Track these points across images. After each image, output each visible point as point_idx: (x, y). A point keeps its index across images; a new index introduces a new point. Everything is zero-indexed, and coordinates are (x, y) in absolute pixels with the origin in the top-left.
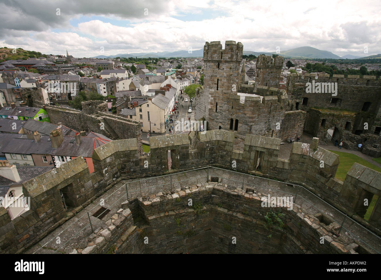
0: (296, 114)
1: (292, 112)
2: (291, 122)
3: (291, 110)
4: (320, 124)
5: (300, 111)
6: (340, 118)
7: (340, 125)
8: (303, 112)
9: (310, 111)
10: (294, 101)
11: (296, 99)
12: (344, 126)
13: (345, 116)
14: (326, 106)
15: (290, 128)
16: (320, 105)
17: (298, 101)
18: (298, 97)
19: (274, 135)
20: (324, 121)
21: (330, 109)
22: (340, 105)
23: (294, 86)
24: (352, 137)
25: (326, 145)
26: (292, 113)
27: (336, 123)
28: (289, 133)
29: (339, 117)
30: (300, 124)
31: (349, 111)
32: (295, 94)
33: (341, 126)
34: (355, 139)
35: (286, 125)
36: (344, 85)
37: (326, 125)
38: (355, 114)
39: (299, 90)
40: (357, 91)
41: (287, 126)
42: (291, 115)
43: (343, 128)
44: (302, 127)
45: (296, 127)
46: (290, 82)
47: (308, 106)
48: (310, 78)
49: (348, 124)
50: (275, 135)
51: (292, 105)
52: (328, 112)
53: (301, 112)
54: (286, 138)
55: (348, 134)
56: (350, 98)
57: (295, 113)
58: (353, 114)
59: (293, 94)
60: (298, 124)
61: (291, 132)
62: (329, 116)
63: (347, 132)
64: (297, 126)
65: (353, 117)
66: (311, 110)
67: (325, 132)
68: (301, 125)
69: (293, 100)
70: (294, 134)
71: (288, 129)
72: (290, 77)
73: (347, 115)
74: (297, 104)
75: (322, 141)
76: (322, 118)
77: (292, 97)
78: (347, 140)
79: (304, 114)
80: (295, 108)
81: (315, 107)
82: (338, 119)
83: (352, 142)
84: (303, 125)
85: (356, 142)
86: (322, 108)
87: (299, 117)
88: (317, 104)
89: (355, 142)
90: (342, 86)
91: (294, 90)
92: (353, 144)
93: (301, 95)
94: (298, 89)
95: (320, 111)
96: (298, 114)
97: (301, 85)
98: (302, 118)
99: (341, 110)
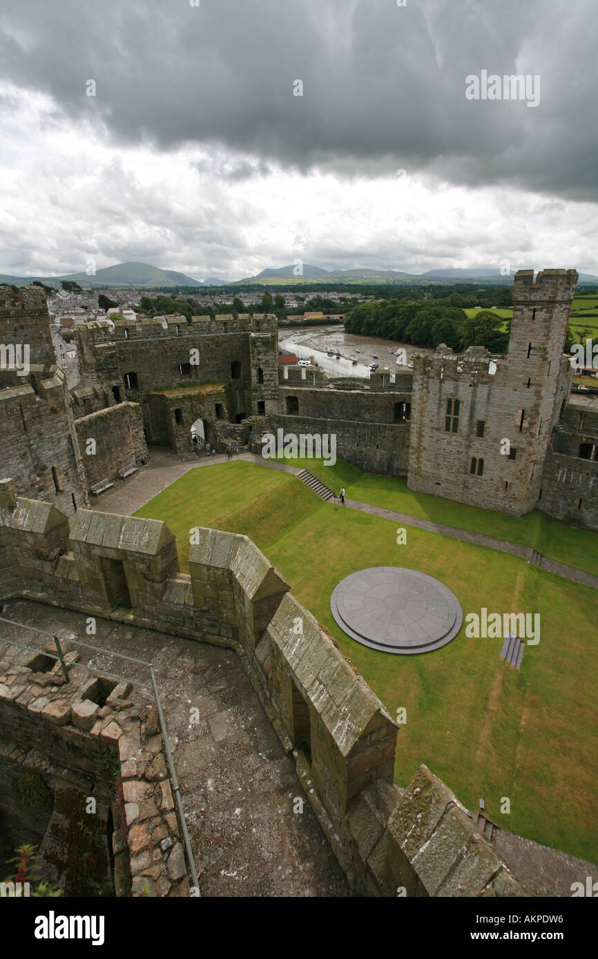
0: (119, 413)
1: (106, 410)
2: (112, 432)
3: (107, 406)
4: (174, 420)
5: (124, 403)
6: (203, 399)
7: (207, 414)
8: (132, 404)
9: (148, 399)
10: (105, 385)
11: (110, 379)
12: (214, 413)
13: (209, 395)
14: (175, 382)
15: (117, 447)
16: (163, 384)
17: (114, 383)
18: (113, 374)
19: (59, 478)
20: (178, 412)
21: (183, 386)
22: (196, 374)
23: (95, 353)
24: (231, 430)
25: (197, 459)
26: (108, 413)
27: (200, 412)
28: (118, 458)
29: (200, 399)
30: (134, 431)
31: (213, 383)
32: (104, 369)
33: (210, 415)
34: (236, 433)
35: (105, 442)
36: (191, 336)
37: (185, 420)
38: (223, 388)
39: (109, 359)
40: (214, 344)
41: (108, 445)
42: (106, 417)
43: (214, 417)
44: (142, 436)
45: (129, 441)
46: (84, 344)
47: (142, 390)
48: (127, 330)
49: (218, 407)
50: (63, 476)
51: (106, 396)
52: (178, 394)
53: (128, 406)
54: (115, 470)
55: (224, 426)
56: (208, 359)
57: (115, 411)
58: (220, 388)
59: (98, 371)
60: (132, 433)
61: (121, 455)
62: (183, 402)
63: (220, 423)
64: (131, 438)
65: (221, 393)
66: (149, 396)
67: (187, 433)
68: (137, 432)
69: (102, 383)
70: (131, 457)
71: (113, 450)
72: (81, 334)
73: (211, 392)
74: (116, 390)
75: (188, 454)
76: (173, 409)
77: (99, 377)
78: (226, 437)
79: (135, 408)
80: (114, 401)
81: (156, 389)
82: (200, 403)
83: (233, 438)
84: (143, 433)
85: (239, 436)
86: (169, 388)
87: (127, 418)
88: (157, 382)
89: (238, 438)
90: (188, 338)
91: (97, 360)
92: (236, 441)
93: (117, 368)
94: (106, 358)
95: (166, 394)
96: (123, 412)
97: (109, 348)
98: (134, 418)
99: (202, 384)
